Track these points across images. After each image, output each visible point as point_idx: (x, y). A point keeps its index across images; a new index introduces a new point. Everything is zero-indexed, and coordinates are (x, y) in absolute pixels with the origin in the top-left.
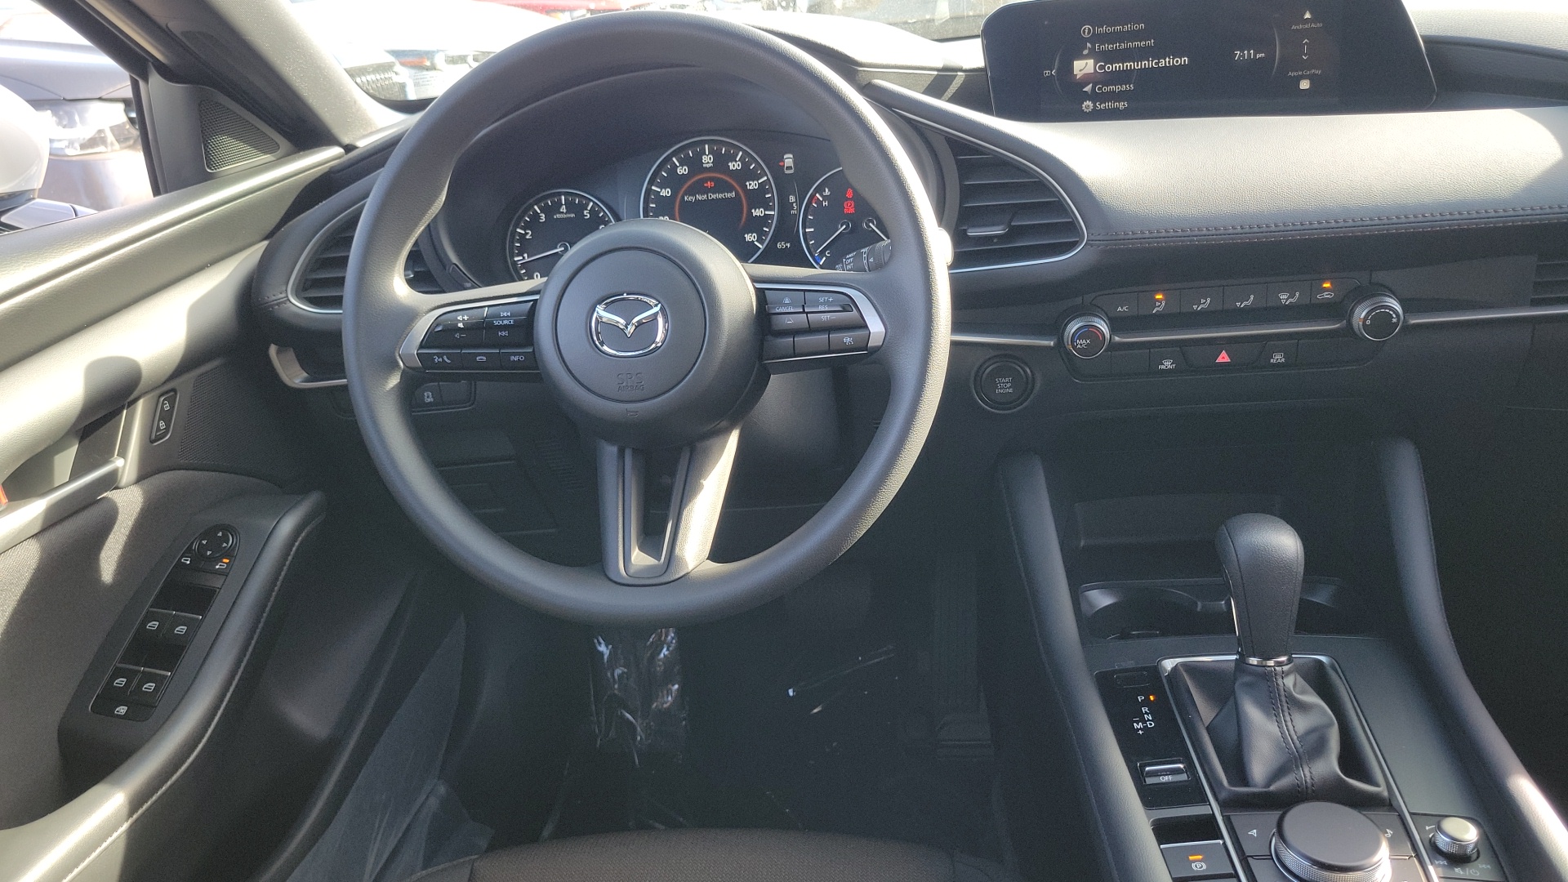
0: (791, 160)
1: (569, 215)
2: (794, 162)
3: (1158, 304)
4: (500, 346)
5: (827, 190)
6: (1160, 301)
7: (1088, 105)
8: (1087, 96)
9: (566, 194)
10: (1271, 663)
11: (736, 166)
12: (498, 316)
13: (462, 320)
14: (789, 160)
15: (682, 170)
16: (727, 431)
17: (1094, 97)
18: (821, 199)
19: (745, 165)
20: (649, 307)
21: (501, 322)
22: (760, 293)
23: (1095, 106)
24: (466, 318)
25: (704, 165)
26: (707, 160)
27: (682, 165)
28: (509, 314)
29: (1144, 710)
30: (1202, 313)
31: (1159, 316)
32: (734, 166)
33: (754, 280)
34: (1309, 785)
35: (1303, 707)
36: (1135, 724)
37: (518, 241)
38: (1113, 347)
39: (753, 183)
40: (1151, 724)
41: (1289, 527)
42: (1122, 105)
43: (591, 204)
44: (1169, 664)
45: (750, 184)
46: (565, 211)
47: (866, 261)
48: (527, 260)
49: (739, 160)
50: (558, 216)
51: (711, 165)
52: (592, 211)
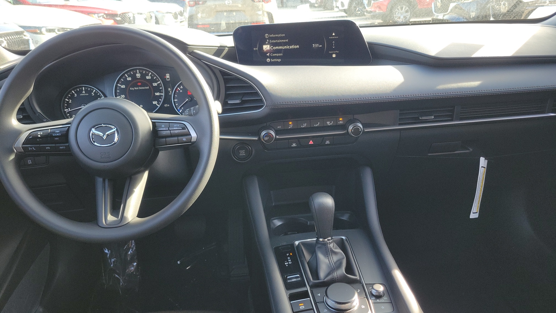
0: (169, 76)
1: (86, 94)
2: (170, 77)
3: (290, 125)
4: (56, 144)
5: (182, 86)
6: (290, 124)
7: (268, 60)
8: (268, 57)
9: (84, 87)
10: (326, 240)
11: (149, 78)
12: (54, 133)
13: (40, 134)
14: (168, 76)
15: (129, 79)
16: (144, 171)
17: (270, 57)
18: (180, 90)
19: (152, 77)
20: (112, 129)
21: (56, 135)
22: (154, 124)
23: (271, 60)
24: (41, 133)
25: (137, 77)
26: (138, 75)
27: (129, 77)
28: (59, 131)
29: (289, 258)
30: (304, 128)
31: (290, 129)
32: (148, 78)
33: (151, 119)
34: (336, 278)
35: (335, 253)
36: (285, 263)
37: (66, 103)
38: (276, 139)
39: (155, 84)
40: (290, 263)
41: (330, 196)
42: (279, 60)
43: (95, 90)
44: (297, 243)
46: (84, 93)
47: (192, 112)
48: (70, 110)
49: (150, 76)
50: (82, 95)
51: (140, 77)
52: (95, 93)
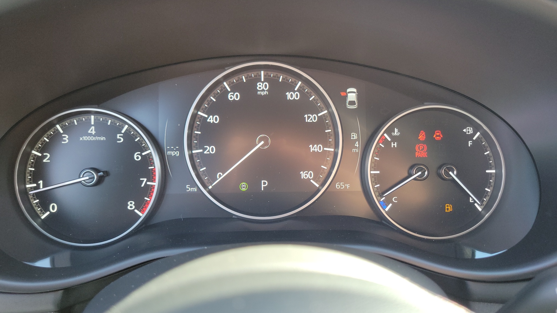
0: (354, 94)
1: (98, 138)
2: (359, 97)
5: (396, 130)
11: (294, 96)
14: (352, 94)
15: (234, 97)
18: (389, 140)
19: (305, 95)
25: (258, 93)
26: (263, 88)
27: (234, 90)
32: (292, 96)
37: (32, 165)
39: (312, 117)
43: (126, 126)
45: (309, 117)
46: (94, 132)
48: (42, 189)
49: (298, 90)
50: (85, 138)
51: (266, 93)
52: (126, 135)
